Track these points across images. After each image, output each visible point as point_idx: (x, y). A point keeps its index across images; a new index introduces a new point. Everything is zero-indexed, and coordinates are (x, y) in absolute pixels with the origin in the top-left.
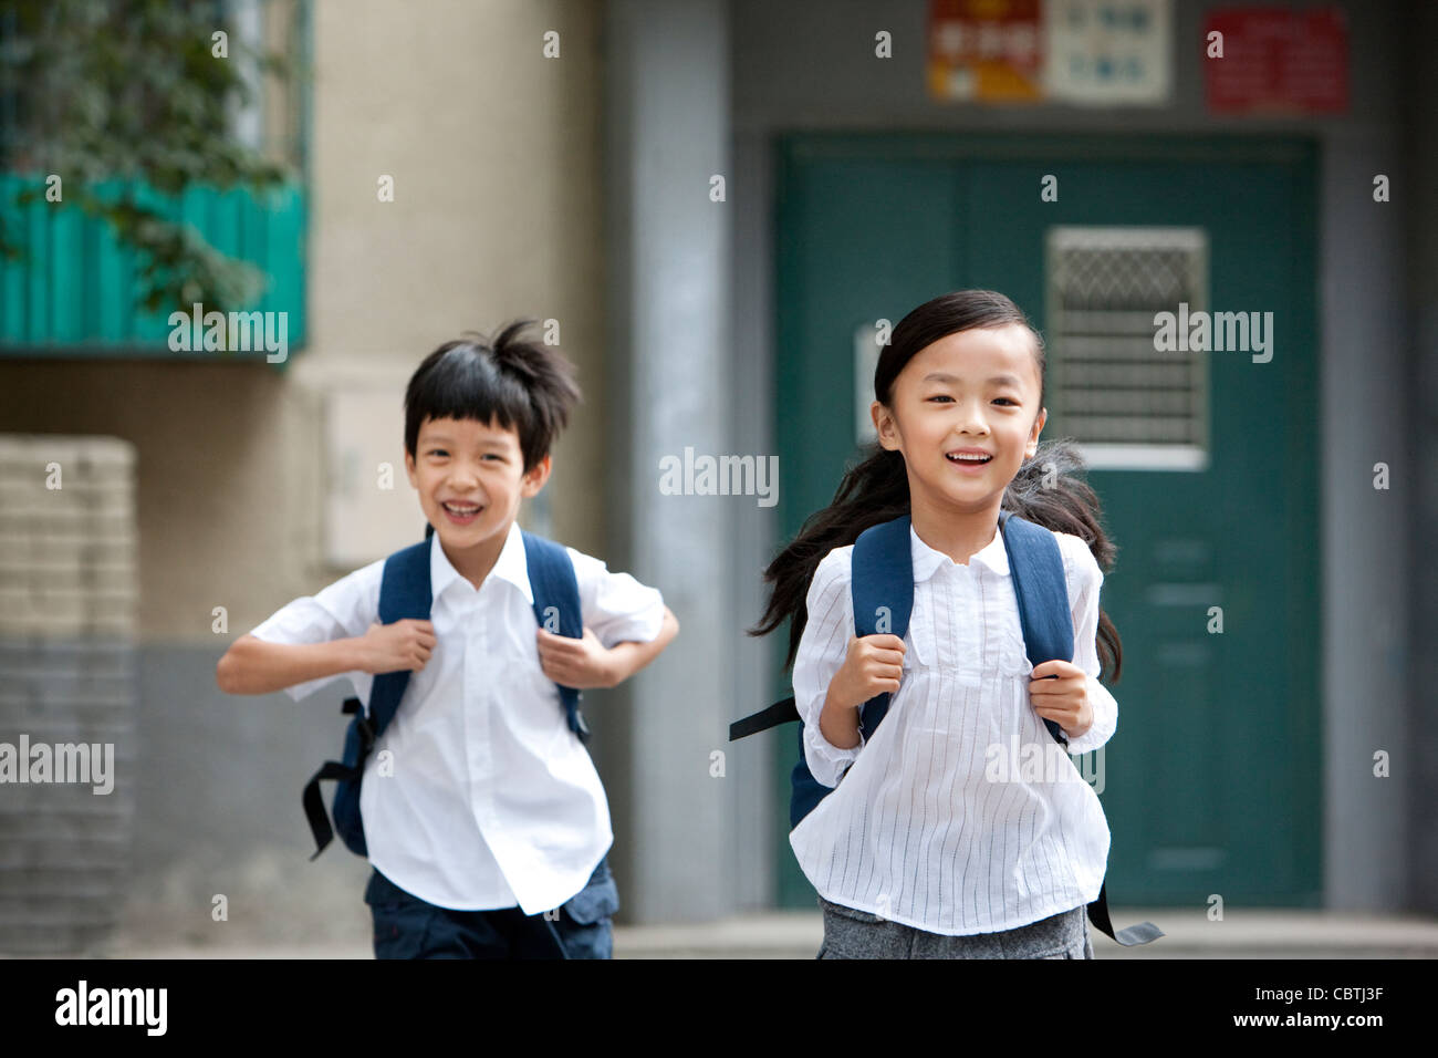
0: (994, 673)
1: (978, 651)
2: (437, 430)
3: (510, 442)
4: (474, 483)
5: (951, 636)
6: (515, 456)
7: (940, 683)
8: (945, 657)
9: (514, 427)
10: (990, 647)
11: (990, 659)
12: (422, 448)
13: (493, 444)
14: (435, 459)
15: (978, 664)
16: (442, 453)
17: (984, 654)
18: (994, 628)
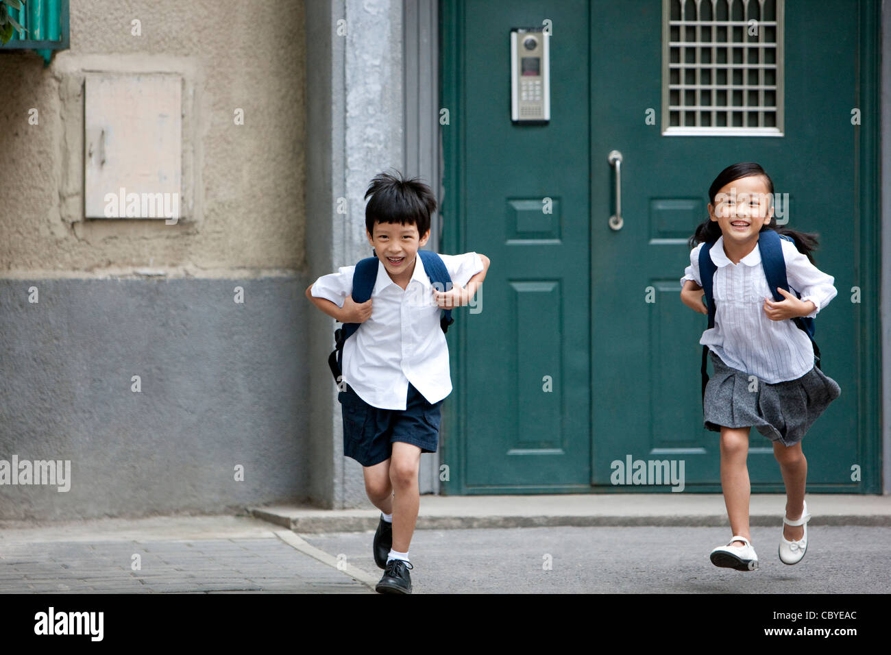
0: (749, 303)
1: (742, 296)
2: (381, 228)
3: (413, 229)
4: (400, 249)
5: (732, 290)
6: (416, 235)
7: (729, 307)
8: (730, 298)
9: (415, 223)
10: (746, 294)
11: (746, 298)
12: (375, 235)
13: (407, 232)
14: (382, 239)
15: (742, 300)
16: (385, 237)
17: (744, 297)
18: (748, 287)
